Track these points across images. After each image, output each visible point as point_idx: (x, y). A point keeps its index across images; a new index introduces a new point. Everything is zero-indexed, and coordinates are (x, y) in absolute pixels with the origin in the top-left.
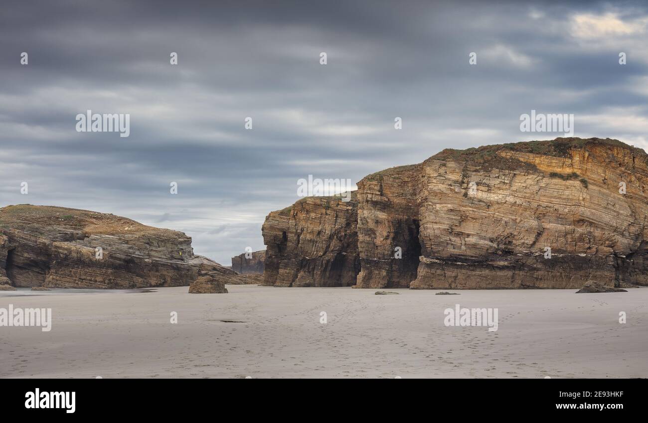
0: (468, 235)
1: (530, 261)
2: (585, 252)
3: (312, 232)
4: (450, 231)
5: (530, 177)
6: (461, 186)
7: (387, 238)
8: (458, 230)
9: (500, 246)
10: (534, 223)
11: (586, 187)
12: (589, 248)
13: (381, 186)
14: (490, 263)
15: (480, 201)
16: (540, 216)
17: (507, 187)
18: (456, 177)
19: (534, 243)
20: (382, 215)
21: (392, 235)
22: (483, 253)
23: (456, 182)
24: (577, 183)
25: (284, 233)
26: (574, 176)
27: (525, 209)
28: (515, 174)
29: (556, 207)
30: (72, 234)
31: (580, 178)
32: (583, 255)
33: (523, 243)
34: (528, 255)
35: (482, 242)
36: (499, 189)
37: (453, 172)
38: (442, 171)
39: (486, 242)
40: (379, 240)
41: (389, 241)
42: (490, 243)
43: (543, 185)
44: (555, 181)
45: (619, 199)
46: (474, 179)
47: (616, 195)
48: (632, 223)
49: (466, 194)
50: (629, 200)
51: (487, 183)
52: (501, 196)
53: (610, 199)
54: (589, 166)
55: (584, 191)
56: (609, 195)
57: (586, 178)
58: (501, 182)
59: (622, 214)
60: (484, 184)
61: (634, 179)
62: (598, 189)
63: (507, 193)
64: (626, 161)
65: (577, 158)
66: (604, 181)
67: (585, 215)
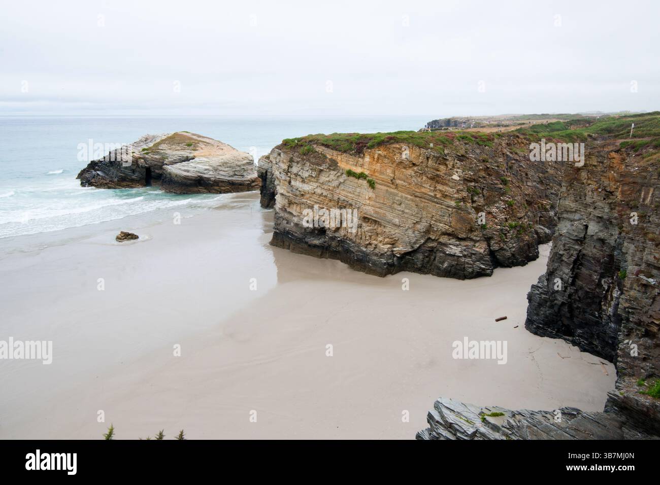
0: (294, 215)
1: (333, 244)
2: (366, 247)
5: (332, 172)
6: (287, 175)
8: (287, 209)
11: (373, 187)
12: (369, 244)
14: (307, 241)
15: (298, 190)
16: (341, 207)
17: (315, 180)
18: (285, 167)
19: (337, 229)
22: (303, 230)
23: (285, 171)
24: (365, 183)
26: (363, 176)
27: (330, 200)
28: (321, 170)
30: (187, 157)
31: (368, 179)
32: (364, 249)
33: (329, 229)
34: (333, 239)
36: (309, 180)
37: (283, 162)
38: (278, 160)
43: (342, 181)
44: (351, 178)
45: (406, 198)
46: (295, 169)
47: (404, 195)
48: (417, 222)
49: (290, 182)
50: (418, 199)
51: (301, 174)
52: (311, 187)
53: (397, 198)
54: (378, 166)
55: (371, 190)
56: (396, 195)
57: (374, 178)
58: (309, 175)
59: (407, 213)
60: (300, 175)
61: (424, 178)
62: (386, 188)
63: (315, 185)
64: (420, 161)
65: (367, 159)
66: (393, 181)
67: (369, 213)
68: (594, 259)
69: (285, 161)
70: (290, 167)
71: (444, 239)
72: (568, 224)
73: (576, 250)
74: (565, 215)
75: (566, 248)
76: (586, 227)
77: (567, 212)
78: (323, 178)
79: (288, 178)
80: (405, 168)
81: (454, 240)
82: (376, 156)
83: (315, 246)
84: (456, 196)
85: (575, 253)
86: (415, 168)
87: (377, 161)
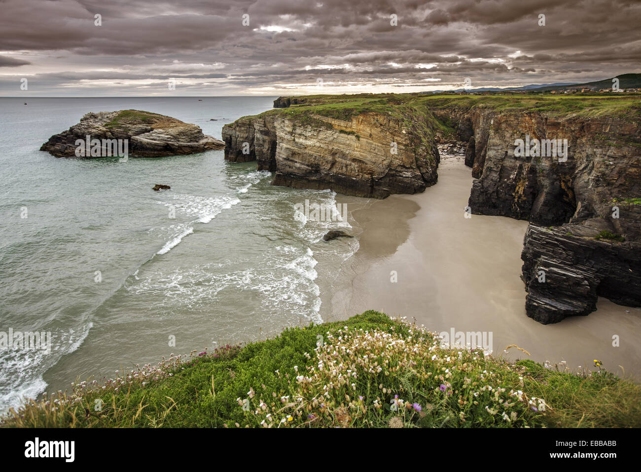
0: (296, 162)
1: (328, 178)
2: (356, 177)
3: (243, 137)
4: (287, 159)
5: (328, 132)
6: (291, 135)
7: (268, 150)
8: (291, 159)
9: (313, 169)
10: (330, 158)
11: (359, 140)
12: (358, 175)
13: (265, 122)
14: (307, 178)
15: (301, 144)
16: (334, 154)
17: (316, 137)
18: (289, 129)
19: (330, 169)
20: (266, 138)
21: (270, 149)
22: (304, 172)
23: (289, 132)
24: (354, 137)
25: (231, 137)
26: (352, 133)
27: (326, 150)
28: (320, 130)
29: (342, 150)
30: (146, 129)
31: (356, 135)
32: (354, 179)
33: (325, 168)
34: (327, 175)
35: (303, 166)
36: (311, 138)
37: (288, 126)
38: (282, 125)
39: (305, 167)
40: (265, 150)
41: (269, 151)
42: (307, 167)
43: (336, 137)
44: (342, 135)
45: (378, 145)
46: (298, 131)
47: (376, 143)
48: (384, 160)
49: (294, 140)
50: (384, 146)
51: (305, 134)
52: (312, 142)
53: (373, 146)
54: (361, 127)
55: (357, 141)
56: (372, 144)
57: (359, 134)
58: (312, 135)
59: (379, 155)
60: (303, 135)
61: (388, 133)
62: (366, 140)
63: (315, 141)
64: (385, 122)
65: (354, 122)
66: (371, 135)
67: (357, 156)
68: (510, 168)
69: (289, 126)
70: (294, 129)
71: (399, 169)
72: (494, 152)
73: (500, 164)
74: (492, 148)
75: (495, 163)
76: (507, 152)
77: (494, 145)
78: (322, 136)
79: (293, 138)
80: (376, 127)
81: (404, 169)
82: (360, 121)
83: (314, 181)
84: (404, 143)
85: (500, 166)
86: (382, 127)
87: (361, 124)
